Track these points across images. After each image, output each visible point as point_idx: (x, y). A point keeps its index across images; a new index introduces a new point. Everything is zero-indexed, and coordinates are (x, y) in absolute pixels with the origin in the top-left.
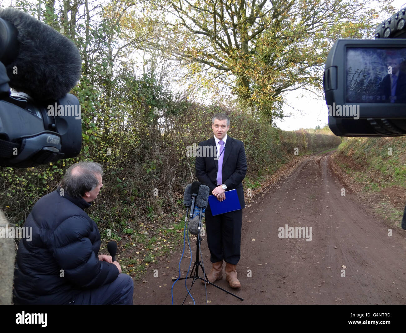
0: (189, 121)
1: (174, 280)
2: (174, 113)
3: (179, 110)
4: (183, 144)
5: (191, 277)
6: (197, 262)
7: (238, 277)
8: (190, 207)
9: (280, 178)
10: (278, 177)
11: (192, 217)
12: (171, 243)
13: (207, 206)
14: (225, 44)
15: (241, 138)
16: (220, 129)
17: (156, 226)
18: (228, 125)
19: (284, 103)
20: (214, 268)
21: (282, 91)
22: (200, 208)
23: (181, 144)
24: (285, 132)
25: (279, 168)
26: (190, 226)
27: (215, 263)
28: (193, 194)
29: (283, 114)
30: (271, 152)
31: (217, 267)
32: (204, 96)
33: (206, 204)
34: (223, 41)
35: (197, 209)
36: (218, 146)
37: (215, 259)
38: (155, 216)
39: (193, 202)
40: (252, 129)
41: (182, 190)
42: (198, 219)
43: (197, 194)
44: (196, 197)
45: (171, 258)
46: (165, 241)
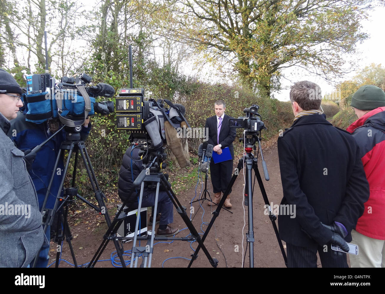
0: (199, 98)
1: (190, 203)
2: (187, 92)
3: (191, 90)
4: (194, 116)
5: (202, 199)
6: (205, 190)
7: (231, 202)
8: (202, 157)
9: (273, 144)
10: (272, 143)
11: (203, 163)
12: (187, 185)
13: (212, 156)
14: (229, 27)
15: (240, 110)
16: (218, 111)
17: (175, 175)
18: (224, 108)
19: (282, 77)
20: (215, 196)
21: (278, 68)
22: (208, 157)
23: (192, 116)
24: (283, 103)
25: (274, 136)
26: (201, 168)
27: (216, 194)
28: (204, 150)
29: (281, 86)
30: (267, 122)
31: (217, 196)
32: (210, 78)
33: (211, 155)
34: (227, 25)
35: (206, 158)
36: (218, 121)
37: (216, 191)
38: (174, 168)
39: (204, 154)
40: (249, 102)
41: (193, 151)
42: (206, 163)
43: (206, 149)
44: (205, 151)
45: (188, 193)
46: (182, 183)
